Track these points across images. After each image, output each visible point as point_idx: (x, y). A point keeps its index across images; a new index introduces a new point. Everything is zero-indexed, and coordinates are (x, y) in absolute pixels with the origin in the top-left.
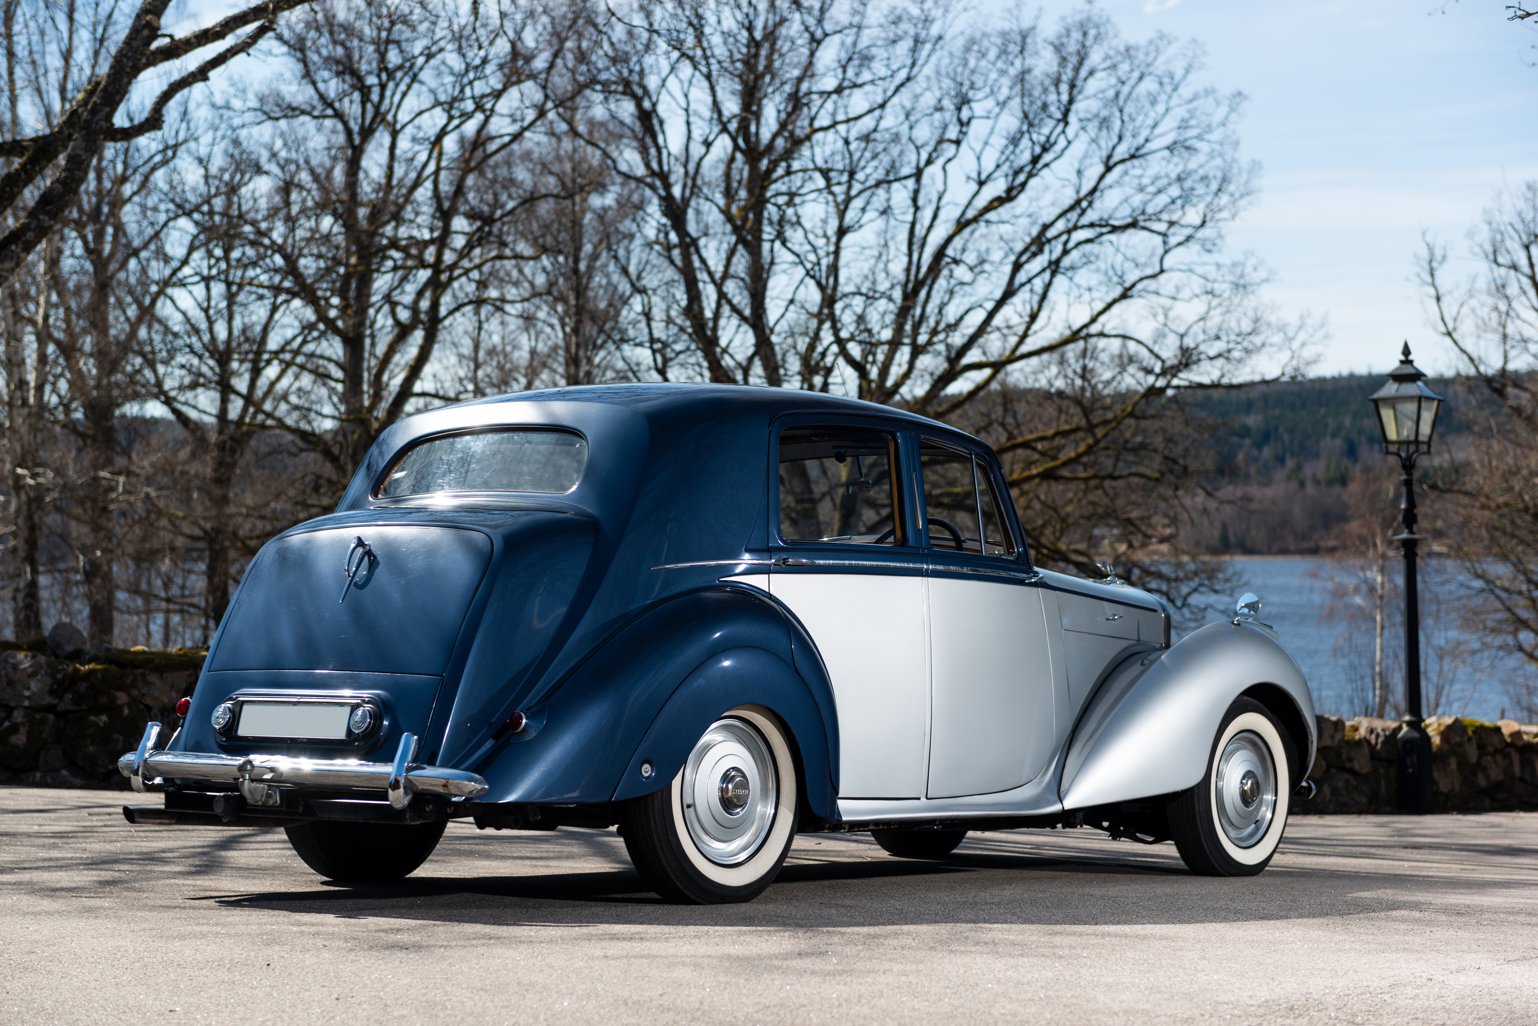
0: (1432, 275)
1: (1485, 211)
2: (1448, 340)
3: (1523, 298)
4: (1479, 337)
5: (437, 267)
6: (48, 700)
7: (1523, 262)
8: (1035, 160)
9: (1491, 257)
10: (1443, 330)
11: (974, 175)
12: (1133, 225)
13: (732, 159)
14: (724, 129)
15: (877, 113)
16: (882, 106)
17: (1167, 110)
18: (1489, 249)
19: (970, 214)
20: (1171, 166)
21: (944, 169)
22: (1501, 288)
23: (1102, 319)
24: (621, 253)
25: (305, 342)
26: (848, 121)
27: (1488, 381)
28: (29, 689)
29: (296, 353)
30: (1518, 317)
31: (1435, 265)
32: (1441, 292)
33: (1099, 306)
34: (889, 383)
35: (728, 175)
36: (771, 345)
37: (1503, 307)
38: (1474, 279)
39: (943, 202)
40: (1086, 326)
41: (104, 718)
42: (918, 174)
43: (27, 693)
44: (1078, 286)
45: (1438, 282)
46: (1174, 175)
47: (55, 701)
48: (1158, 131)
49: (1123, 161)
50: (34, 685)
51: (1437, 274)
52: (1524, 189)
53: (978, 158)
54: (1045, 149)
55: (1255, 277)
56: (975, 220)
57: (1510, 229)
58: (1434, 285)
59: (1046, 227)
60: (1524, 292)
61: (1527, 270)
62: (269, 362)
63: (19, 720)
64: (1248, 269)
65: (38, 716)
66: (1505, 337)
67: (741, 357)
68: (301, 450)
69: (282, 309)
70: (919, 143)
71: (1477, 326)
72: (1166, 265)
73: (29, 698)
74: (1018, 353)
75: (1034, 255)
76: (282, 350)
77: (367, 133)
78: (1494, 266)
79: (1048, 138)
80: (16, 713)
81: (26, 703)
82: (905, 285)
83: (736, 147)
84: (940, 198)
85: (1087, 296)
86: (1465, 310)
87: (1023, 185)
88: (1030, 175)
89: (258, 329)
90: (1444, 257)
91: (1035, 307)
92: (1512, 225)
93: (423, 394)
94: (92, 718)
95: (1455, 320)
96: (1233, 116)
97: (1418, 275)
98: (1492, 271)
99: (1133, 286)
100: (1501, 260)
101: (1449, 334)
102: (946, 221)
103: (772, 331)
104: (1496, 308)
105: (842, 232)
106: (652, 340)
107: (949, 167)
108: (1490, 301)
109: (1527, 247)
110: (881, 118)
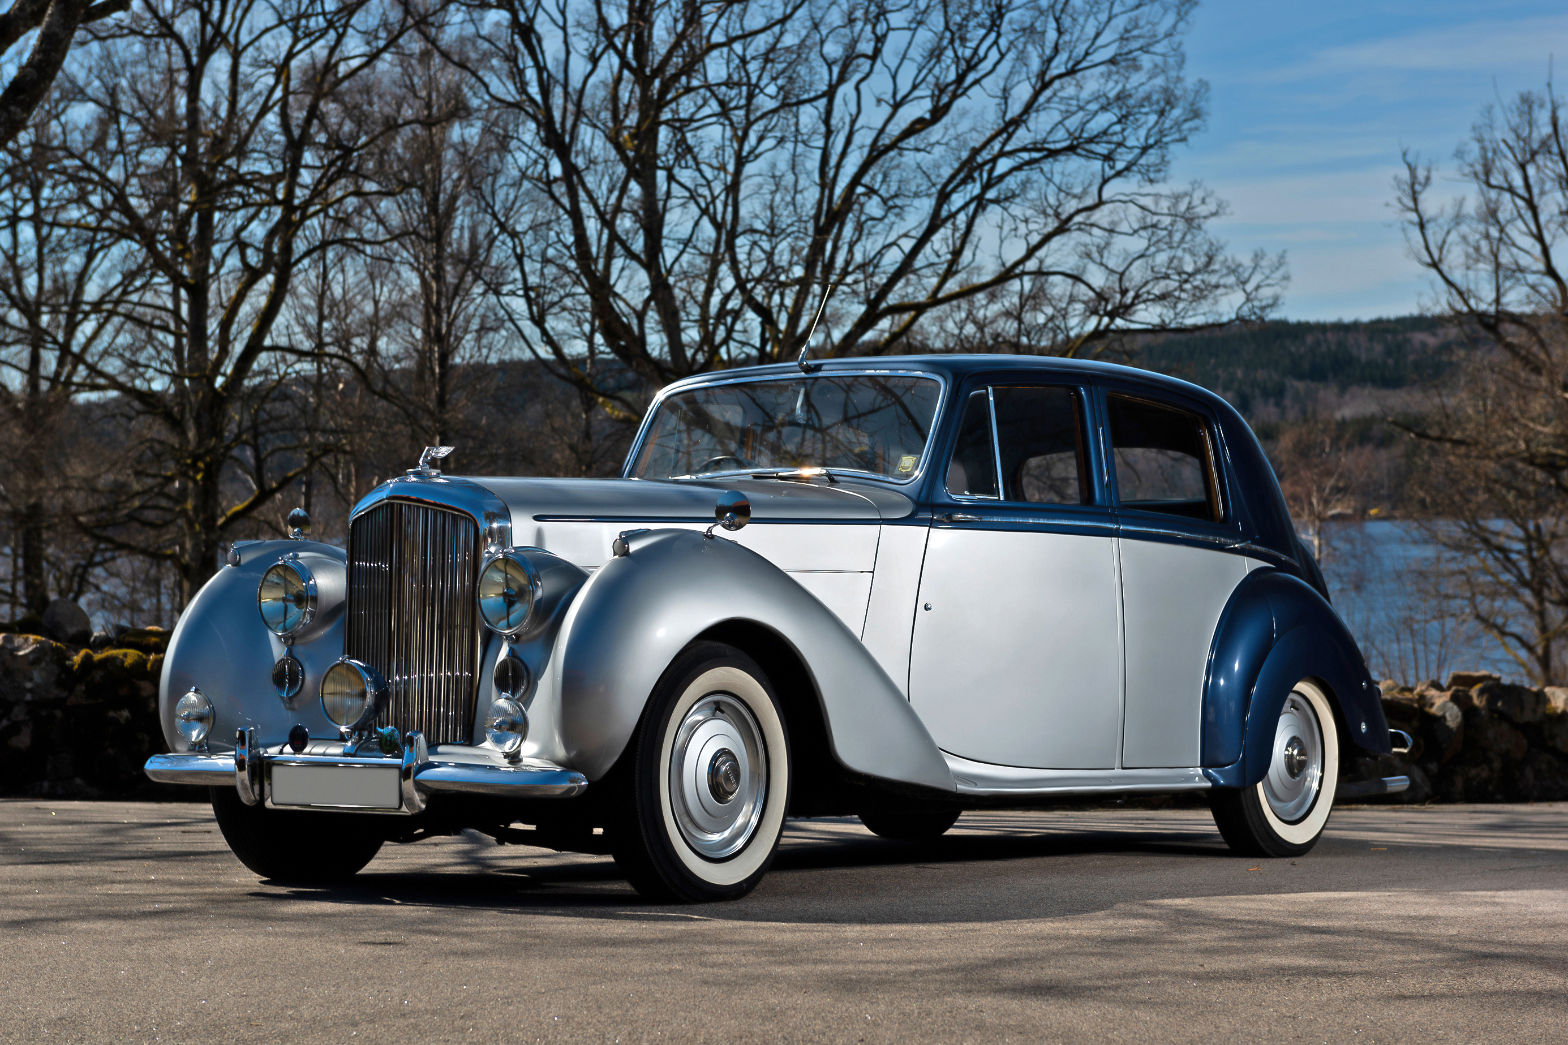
0: (1415, 200)
1: (1474, 128)
2: (1433, 273)
3: (1520, 223)
4: (1468, 268)
5: (287, 203)
6: (55, 692)
7: (1518, 181)
8: (960, 78)
9: (1483, 177)
10: (1429, 260)
11: (888, 97)
12: (1071, 149)
13: (618, 80)
14: (611, 45)
15: (777, 29)
16: (783, 21)
17: (1110, 19)
18: (1479, 168)
19: (886, 141)
20: (1111, 84)
21: (857, 88)
22: (1491, 214)
23: (1040, 253)
24: (486, 189)
25: (125, 293)
26: (743, 37)
27: (1481, 317)
28: (31, 679)
29: (117, 302)
30: (1514, 245)
31: (1417, 187)
32: (1425, 218)
33: (1035, 239)
34: (800, 330)
35: (615, 97)
36: (668, 288)
37: (1494, 232)
38: (1461, 203)
39: (857, 126)
40: (1022, 261)
41: (126, 713)
42: (830, 94)
43: (29, 685)
44: (1014, 218)
45: (1421, 207)
46: (1112, 95)
47: (64, 694)
48: (1100, 42)
49: (1060, 76)
50: (37, 675)
51: (1422, 197)
52: (1518, 101)
53: (894, 78)
54: (971, 67)
55: (1202, 210)
56: (893, 146)
57: (1503, 146)
58: (1416, 210)
59: (976, 152)
60: (1520, 216)
61: (1522, 191)
62: (86, 315)
63: (21, 717)
64: (1196, 201)
65: (44, 713)
66: (1498, 266)
67: (637, 302)
68: (139, 413)
69: (100, 255)
70: (830, 59)
71: (1468, 256)
72: (1105, 196)
73: (31, 691)
74: (941, 295)
75: (964, 182)
76: (101, 301)
77: (206, 51)
78: (1484, 187)
79: (976, 50)
80: (16, 710)
81: (28, 697)
82: (817, 218)
83: (624, 64)
84: (853, 122)
85: (1022, 229)
86: (1453, 237)
87: (948, 106)
88: (954, 97)
89: (71, 278)
90: (1428, 179)
91: (958, 243)
92: (1504, 141)
93: (274, 348)
94: (111, 714)
95: (1441, 249)
96: (1182, 25)
97: (1400, 200)
98: (1482, 193)
99: (1070, 217)
100: (1493, 181)
101: (1435, 265)
102: (861, 147)
103: (669, 272)
104: (1487, 236)
105: (741, 162)
106: (527, 288)
107: (863, 86)
108: (1482, 227)
109: (1523, 167)
110: (782, 34)
